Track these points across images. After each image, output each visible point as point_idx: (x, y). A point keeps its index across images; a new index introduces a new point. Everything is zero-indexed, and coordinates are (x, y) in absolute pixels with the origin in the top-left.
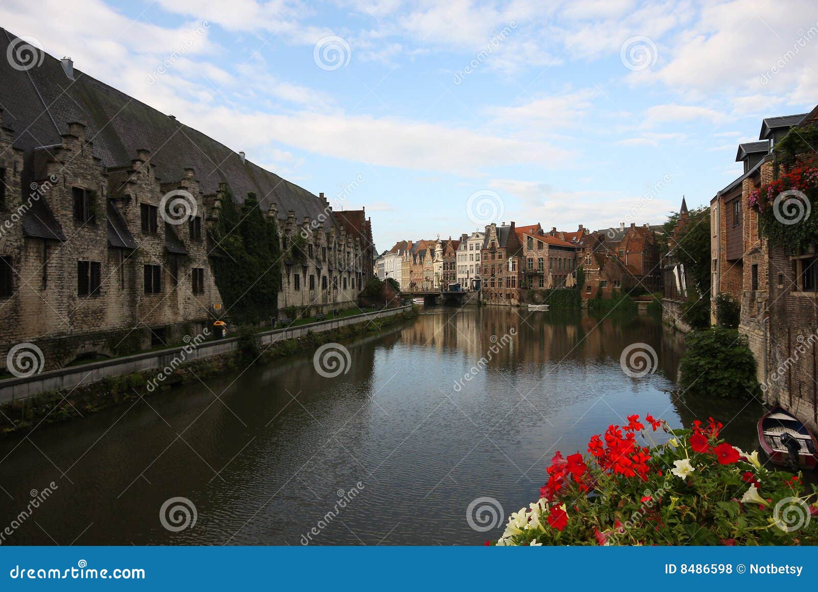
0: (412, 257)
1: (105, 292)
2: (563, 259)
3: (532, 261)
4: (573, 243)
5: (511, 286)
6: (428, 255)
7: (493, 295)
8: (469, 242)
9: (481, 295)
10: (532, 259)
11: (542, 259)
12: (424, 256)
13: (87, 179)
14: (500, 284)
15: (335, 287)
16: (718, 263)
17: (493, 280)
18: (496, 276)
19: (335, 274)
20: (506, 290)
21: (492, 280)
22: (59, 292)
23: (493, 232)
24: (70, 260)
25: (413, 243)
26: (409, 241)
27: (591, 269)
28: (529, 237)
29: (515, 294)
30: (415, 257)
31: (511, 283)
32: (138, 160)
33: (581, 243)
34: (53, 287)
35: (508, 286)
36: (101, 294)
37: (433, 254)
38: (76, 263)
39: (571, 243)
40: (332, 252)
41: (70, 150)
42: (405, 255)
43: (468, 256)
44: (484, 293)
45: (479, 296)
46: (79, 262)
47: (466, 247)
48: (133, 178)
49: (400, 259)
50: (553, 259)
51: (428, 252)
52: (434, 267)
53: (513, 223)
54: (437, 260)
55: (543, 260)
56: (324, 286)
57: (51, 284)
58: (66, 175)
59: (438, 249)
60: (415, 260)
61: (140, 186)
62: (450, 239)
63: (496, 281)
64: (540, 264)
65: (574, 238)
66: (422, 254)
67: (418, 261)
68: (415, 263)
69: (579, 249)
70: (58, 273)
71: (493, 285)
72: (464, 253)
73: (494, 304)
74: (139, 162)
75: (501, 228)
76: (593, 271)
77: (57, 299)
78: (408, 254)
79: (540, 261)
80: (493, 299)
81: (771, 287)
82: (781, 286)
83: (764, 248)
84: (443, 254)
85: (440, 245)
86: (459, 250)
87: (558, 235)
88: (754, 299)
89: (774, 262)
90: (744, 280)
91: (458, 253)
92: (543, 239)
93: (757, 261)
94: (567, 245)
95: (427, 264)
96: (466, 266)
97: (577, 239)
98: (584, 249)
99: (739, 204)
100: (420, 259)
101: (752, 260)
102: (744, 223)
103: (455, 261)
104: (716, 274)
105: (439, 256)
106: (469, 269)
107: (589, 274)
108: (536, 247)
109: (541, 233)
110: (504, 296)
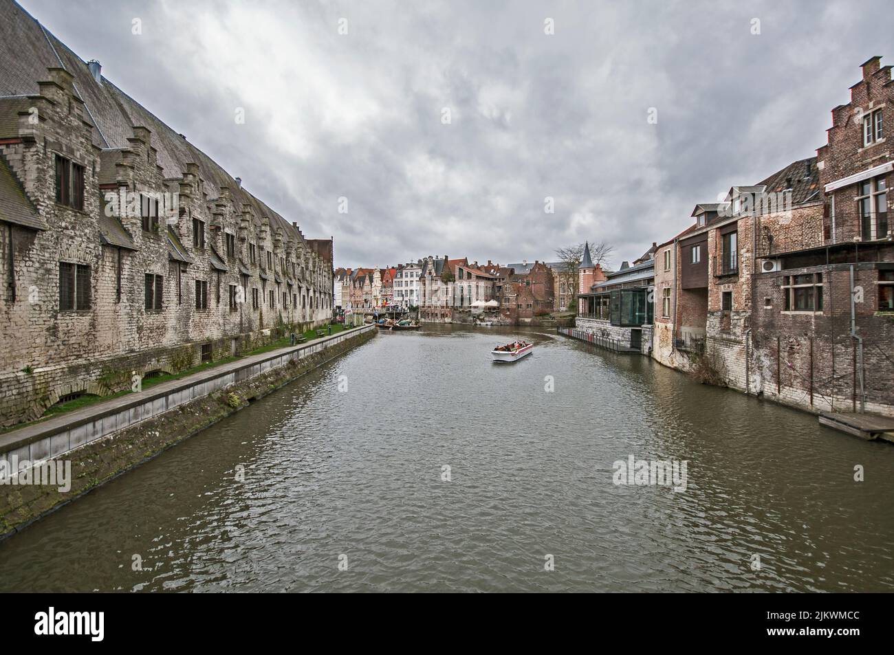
0: (352, 282)
1: (167, 307)
2: (485, 286)
3: (463, 288)
4: (492, 275)
6: (367, 281)
7: (430, 314)
8: (404, 272)
9: (419, 315)
11: (471, 285)
12: (364, 282)
13: (152, 188)
14: (436, 305)
15: (317, 307)
16: (672, 291)
18: (432, 299)
19: (317, 295)
20: (441, 311)
22: (130, 305)
23: (430, 263)
24: (139, 272)
25: (352, 270)
26: (349, 269)
27: (510, 295)
28: (460, 269)
30: (354, 282)
32: (190, 174)
33: (498, 274)
34: (125, 301)
35: (442, 307)
36: (163, 309)
37: (371, 281)
38: (144, 275)
39: (490, 274)
40: (315, 275)
41: (139, 155)
42: (345, 280)
43: (404, 283)
44: (422, 313)
45: (418, 315)
46: (146, 274)
47: (401, 276)
48: (187, 191)
49: (341, 284)
50: (479, 286)
51: (367, 278)
52: (373, 290)
53: (447, 257)
54: (376, 286)
56: (311, 307)
57: (124, 297)
58: (135, 182)
59: (377, 276)
60: (354, 285)
61: (192, 201)
62: (388, 268)
64: (469, 290)
65: (492, 271)
66: (362, 280)
67: (357, 285)
68: (355, 287)
69: (496, 279)
70: (130, 285)
71: (429, 306)
72: (400, 280)
73: (430, 321)
74: (191, 176)
75: (436, 261)
76: (511, 297)
77: (128, 314)
78: (348, 279)
79: (468, 288)
80: (430, 318)
81: (754, 308)
82: (769, 307)
83: (742, 280)
84: (382, 280)
85: (379, 274)
86: (396, 277)
87: (479, 268)
88: (725, 317)
89: (759, 290)
90: (709, 303)
91: (394, 280)
92: (470, 271)
93: (731, 289)
94: (487, 275)
95: (366, 288)
96: (401, 291)
97: (494, 272)
98: (500, 279)
99: (699, 248)
100: (360, 284)
101: (723, 288)
102: (710, 262)
103: (392, 287)
104: (669, 299)
105: (377, 282)
106: (404, 293)
107: (509, 299)
108: (465, 276)
109: (467, 266)
110: (439, 315)
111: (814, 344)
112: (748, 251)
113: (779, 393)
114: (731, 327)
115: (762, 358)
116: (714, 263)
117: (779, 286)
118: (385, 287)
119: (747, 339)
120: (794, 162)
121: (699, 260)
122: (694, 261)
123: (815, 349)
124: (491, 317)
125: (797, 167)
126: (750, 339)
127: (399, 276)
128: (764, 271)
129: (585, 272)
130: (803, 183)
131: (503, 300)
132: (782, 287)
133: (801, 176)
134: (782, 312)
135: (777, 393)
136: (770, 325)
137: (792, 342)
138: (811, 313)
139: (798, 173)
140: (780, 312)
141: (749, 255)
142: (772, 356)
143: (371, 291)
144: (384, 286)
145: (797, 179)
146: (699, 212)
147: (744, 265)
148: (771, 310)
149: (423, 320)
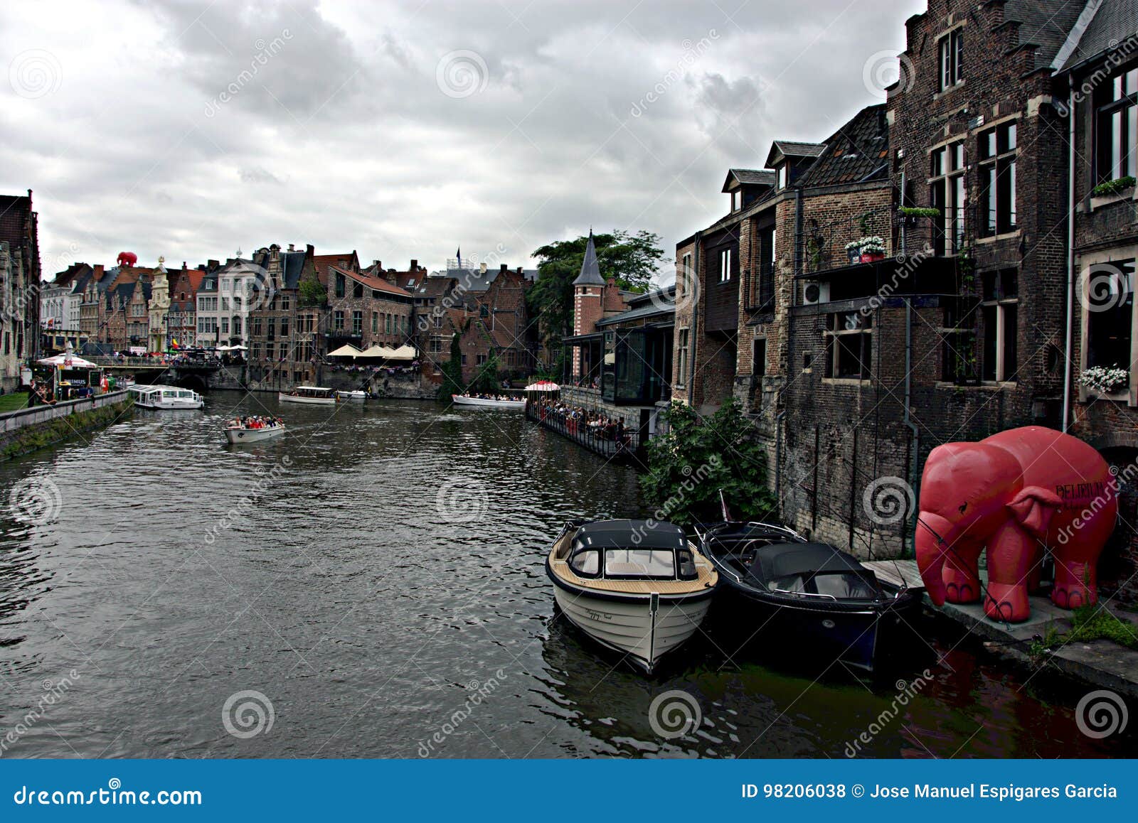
0: (103, 297)
2: (393, 315)
3: (342, 316)
4: (410, 290)
5: (303, 357)
6: (139, 297)
7: (271, 373)
8: (221, 277)
9: (248, 375)
10: (342, 313)
11: (361, 313)
12: (131, 296)
14: (284, 353)
16: (690, 335)
17: (272, 346)
18: (276, 340)
20: (294, 366)
21: (269, 346)
23: (274, 260)
25: (105, 269)
26: (95, 266)
27: (442, 335)
28: (338, 274)
29: (311, 374)
30: (109, 297)
31: (304, 352)
33: (423, 291)
35: (298, 357)
37: (148, 295)
39: (406, 289)
42: (88, 290)
43: (220, 301)
44: (253, 370)
45: (244, 372)
47: (215, 285)
49: (78, 299)
50: (379, 315)
51: (139, 288)
52: (150, 316)
53: (311, 248)
54: (156, 306)
55: (361, 316)
59: (161, 283)
60: (109, 303)
62: (185, 267)
63: (277, 348)
64: (356, 321)
65: (412, 282)
66: (127, 291)
67: (117, 305)
68: (109, 308)
69: (418, 301)
71: (270, 353)
72: (211, 295)
73: (271, 388)
75: (288, 255)
76: (445, 338)
78: (95, 291)
79: (356, 316)
80: (271, 380)
81: (791, 372)
82: (808, 371)
83: (779, 317)
84: (171, 295)
85: (164, 279)
86: (203, 289)
87: (383, 275)
88: (756, 388)
89: (797, 337)
90: (738, 361)
91: (199, 295)
92: (362, 280)
93: (764, 335)
94: (400, 292)
95: (136, 313)
96: (214, 319)
97: (415, 284)
98: (426, 301)
99: (729, 252)
100: (122, 302)
101: (756, 333)
102: (741, 280)
103: (193, 310)
104: (686, 350)
105: (161, 298)
106: (219, 324)
107: (439, 342)
108: (350, 292)
109: (357, 268)
110: (290, 376)
111: (858, 440)
112: (787, 264)
113: (814, 528)
114: (762, 407)
115: (797, 466)
116: (747, 283)
117: (821, 331)
118: (177, 310)
119: (780, 429)
120: (865, 107)
121: (728, 278)
122: (723, 279)
123: (859, 447)
124: (402, 381)
125: (868, 117)
126: (783, 430)
127: (209, 286)
128: (806, 302)
129: (584, 292)
130: (872, 146)
131: (428, 345)
132: (825, 334)
133: (871, 133)
134: (824, 381)
135: (811, 528)
136: (808, 405)
137: (832, 436)
138: (856, 382)
139: (868, 128)
140: (820, 380)
141: (788, 270)
142: (808, 461)
143: (147, 318)
144: (174, 308)
145: (865, 138)
146: (733, 185)
147: (781, 289)
148: (811, 375)
149: (255, 385)
